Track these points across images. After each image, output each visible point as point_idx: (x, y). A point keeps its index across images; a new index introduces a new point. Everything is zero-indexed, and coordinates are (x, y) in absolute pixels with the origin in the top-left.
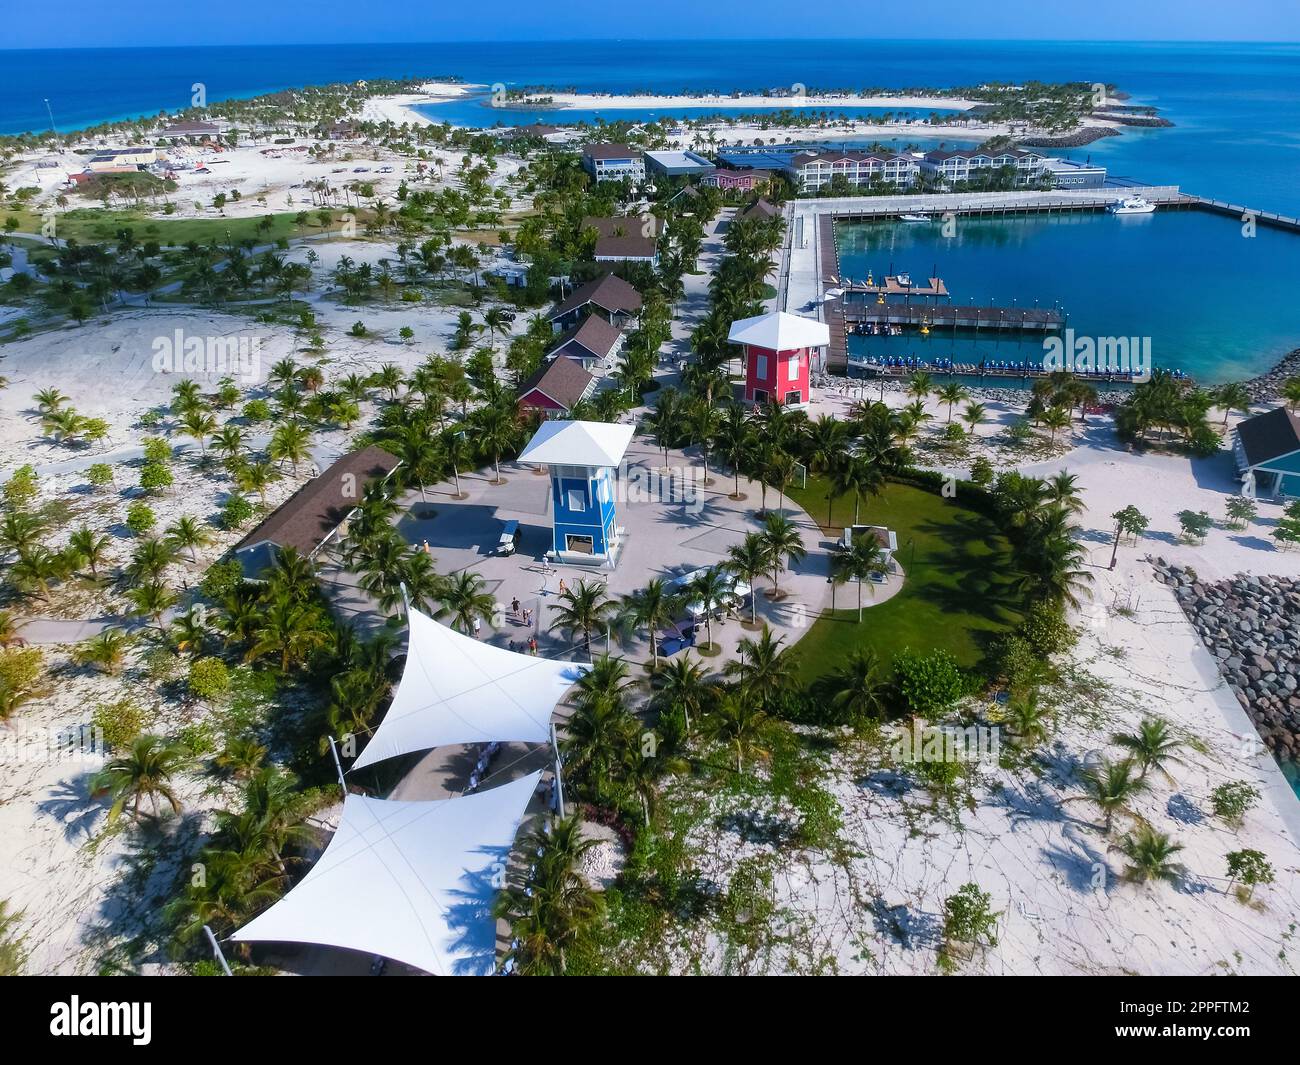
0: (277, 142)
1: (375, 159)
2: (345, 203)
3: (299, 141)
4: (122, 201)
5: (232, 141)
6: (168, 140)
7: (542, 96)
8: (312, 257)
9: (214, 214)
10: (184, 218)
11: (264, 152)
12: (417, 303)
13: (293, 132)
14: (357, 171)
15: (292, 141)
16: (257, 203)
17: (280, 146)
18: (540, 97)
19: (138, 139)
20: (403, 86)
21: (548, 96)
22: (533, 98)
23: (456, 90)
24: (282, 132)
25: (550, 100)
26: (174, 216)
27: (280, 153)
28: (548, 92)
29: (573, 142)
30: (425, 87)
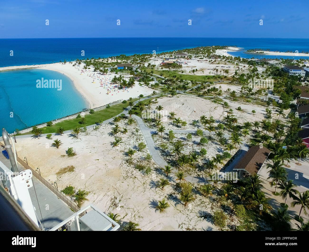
0: (200, 59)
1: (225, 64)
2: (222, 74)
3: (205, 59)
4: (172, 69)
5: (190, 58)
6: (177, 57)
7: (261, 51)
8: (220, 87)
9: (192, 74)
10: (186, 74)
11: (198, 61)
12: (250, 103)
13: (203, 57)
14: (222, 67)
15: (203, 59)
16: (202, 72)
17: (200, 60)
18: (260, 51)
19: (171, 56)
20: (223, 47)
21: (262, 51)
22: (258, 52)
23: (237, 49)
24: (200, 57)
25: (263, 52)
26: (184, 73)
27: (202, 61)
28: (262, 50)
29: (277, 64)
30: (229, 48)
